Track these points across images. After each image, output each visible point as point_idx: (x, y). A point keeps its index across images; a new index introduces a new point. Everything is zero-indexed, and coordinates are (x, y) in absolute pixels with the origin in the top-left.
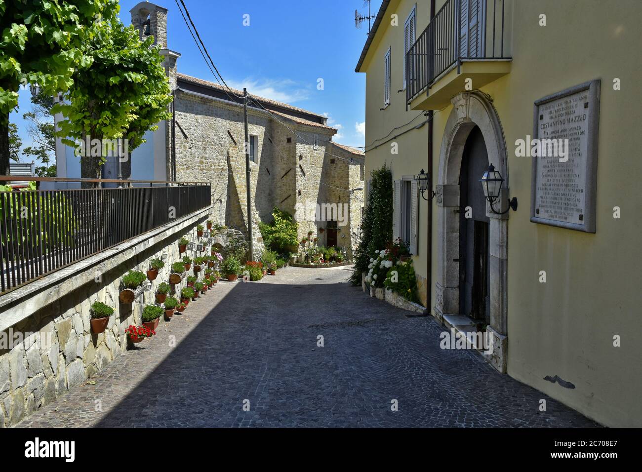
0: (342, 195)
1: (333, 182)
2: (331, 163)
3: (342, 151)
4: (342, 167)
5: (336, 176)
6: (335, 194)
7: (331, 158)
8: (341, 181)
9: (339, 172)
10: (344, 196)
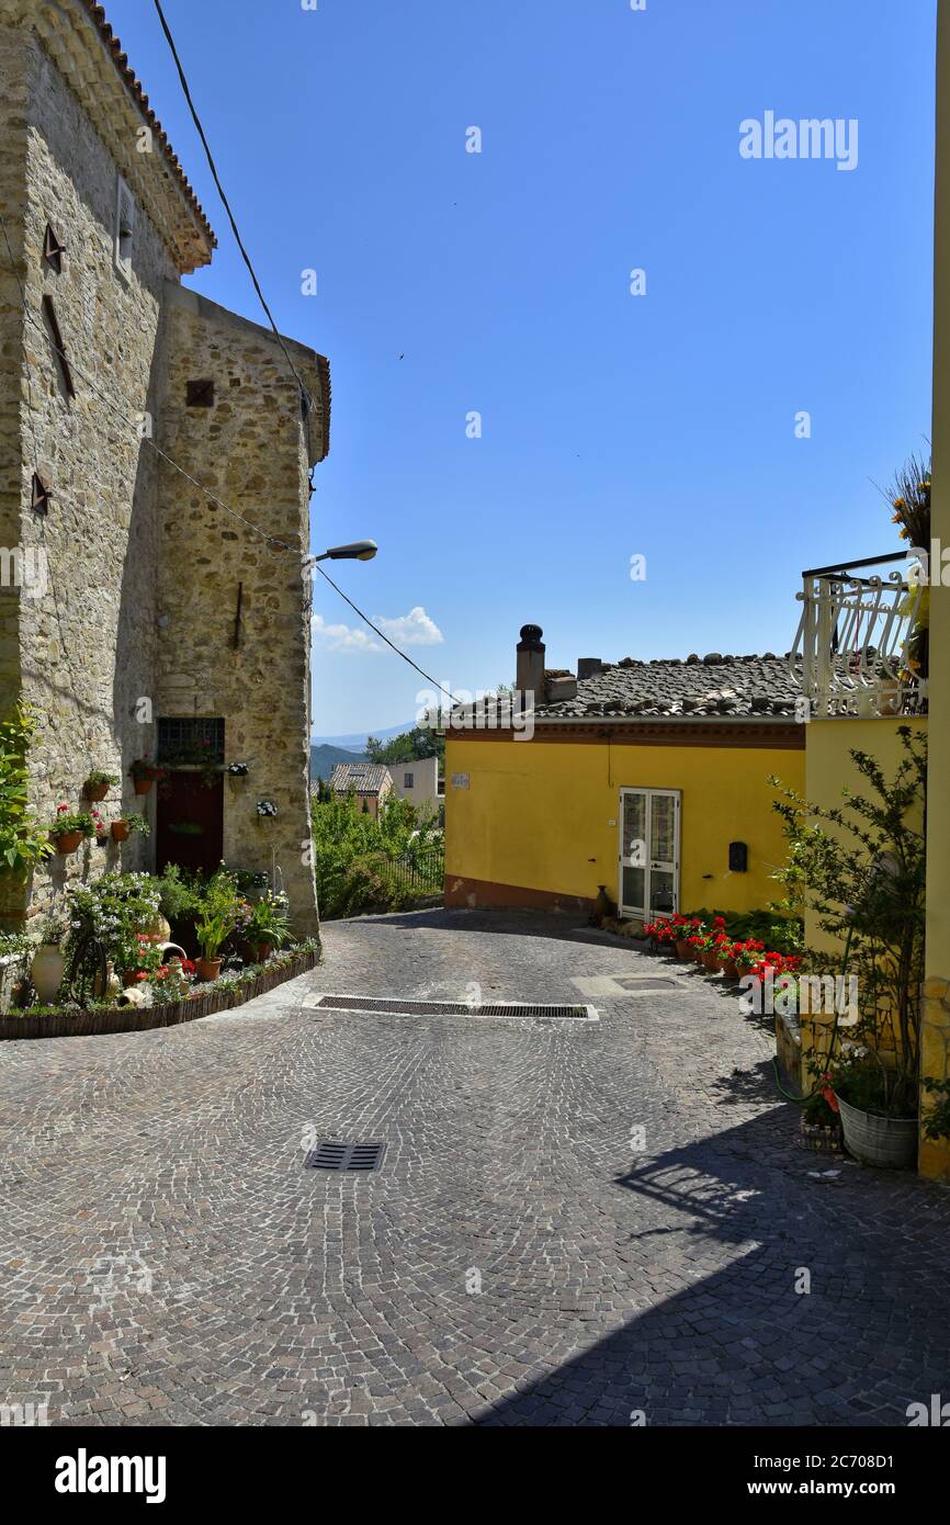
0: (257, 583)
1: (203, 509)
2: (191, 402)
3: (262, 344)
4: (258, 430)
5: (221, 475)
6: (211, 576)
7: (193, 376)
8: (251, 503)
9: (239, 452)
10: (266, 589)
